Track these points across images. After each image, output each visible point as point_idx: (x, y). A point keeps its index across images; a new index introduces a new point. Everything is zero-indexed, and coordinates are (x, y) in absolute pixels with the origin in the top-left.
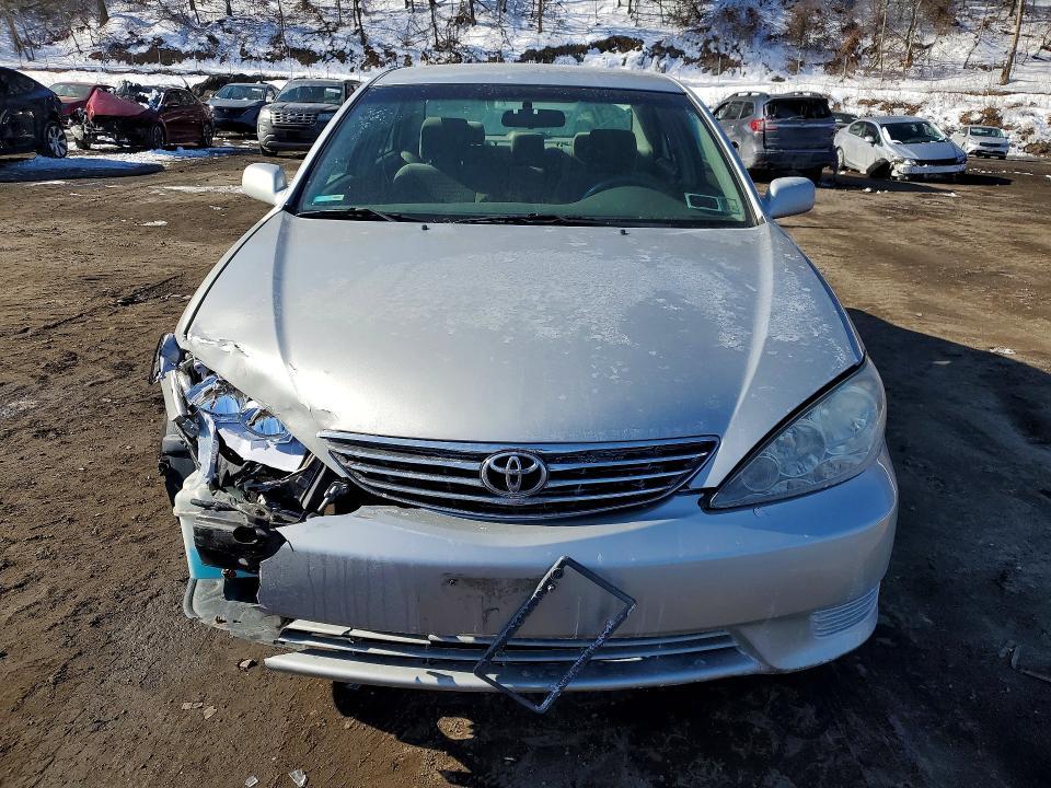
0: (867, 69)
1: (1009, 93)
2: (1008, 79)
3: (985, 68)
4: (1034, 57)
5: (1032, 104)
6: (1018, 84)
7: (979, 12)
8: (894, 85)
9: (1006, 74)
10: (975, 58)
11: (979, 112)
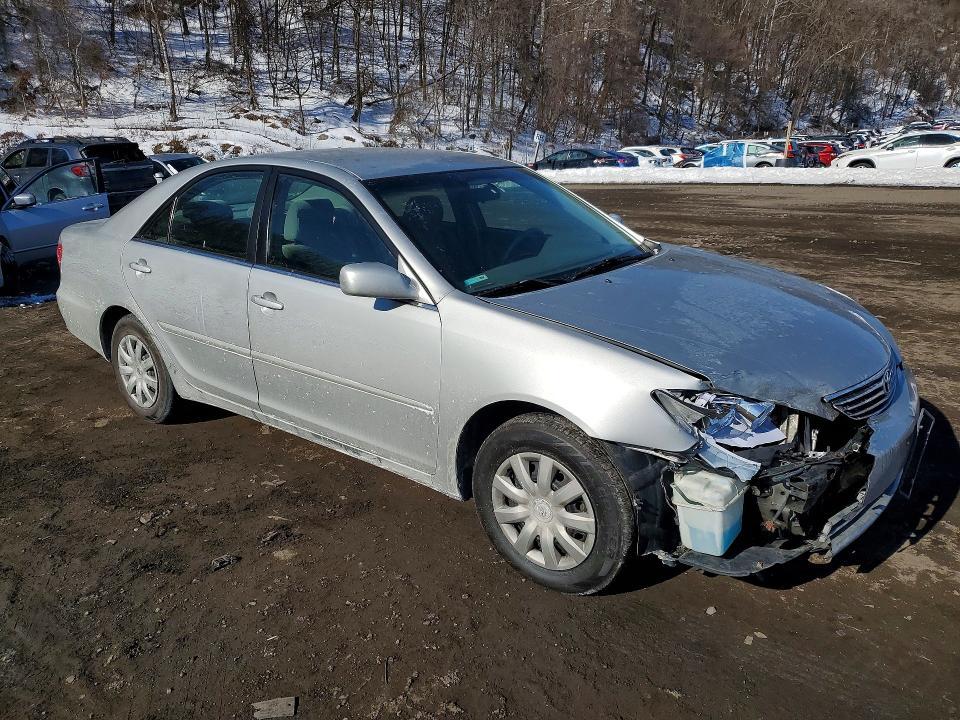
0: (46, 107)
1: (182, 128)
2: (176, 116)
3: (152, 107)
4: (186, 98)
5: (204, 137)
6: (186, 121)
7: (128, 60)
8: (78, 123)
9: (173, 112)
10: (140, 99)
11: (167, 145)
